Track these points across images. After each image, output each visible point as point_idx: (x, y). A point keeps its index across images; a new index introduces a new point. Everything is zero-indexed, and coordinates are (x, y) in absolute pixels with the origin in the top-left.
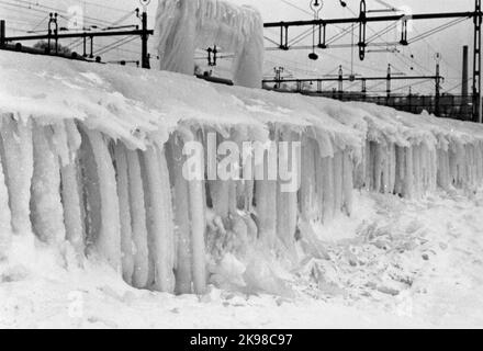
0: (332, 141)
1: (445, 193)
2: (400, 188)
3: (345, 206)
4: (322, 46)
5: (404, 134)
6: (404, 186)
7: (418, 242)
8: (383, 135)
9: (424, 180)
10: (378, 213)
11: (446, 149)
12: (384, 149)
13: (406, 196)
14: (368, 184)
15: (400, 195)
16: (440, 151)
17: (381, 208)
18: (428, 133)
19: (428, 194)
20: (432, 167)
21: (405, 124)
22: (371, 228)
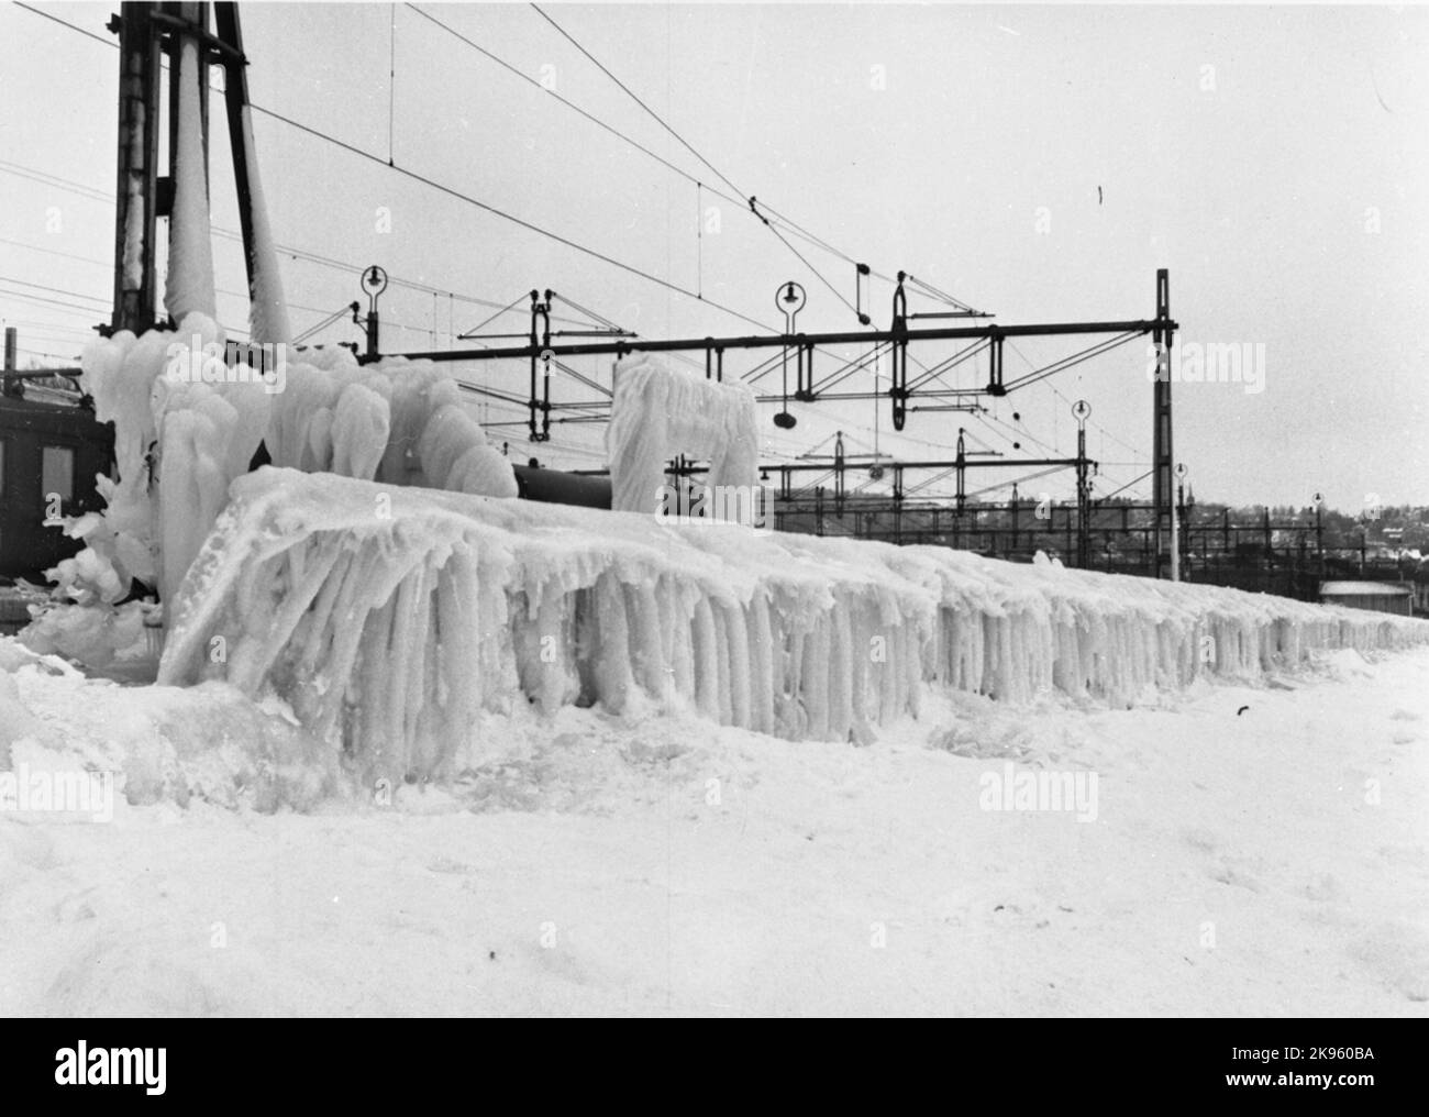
0: (898, 603)
1: (1069, 700)
2: (991, 684)
3: (909, 703)
4: (806, 396)
5: (997, 595)
6: (999, 681)
7: (1018, 751)
8: (964, 598)
9: (1030, 674)
10: (959, 717)
11: (1071, 622)
12: (965, 619)
13: (1002, 698)
14: (940, 677)
15: (992, 697)
16: (1059, 627)
17: (965, 712)
18: (1037, 594)
19: (1038, 698)
20: (1046, 650)
21: (999, 581)
22: (951, 734)
